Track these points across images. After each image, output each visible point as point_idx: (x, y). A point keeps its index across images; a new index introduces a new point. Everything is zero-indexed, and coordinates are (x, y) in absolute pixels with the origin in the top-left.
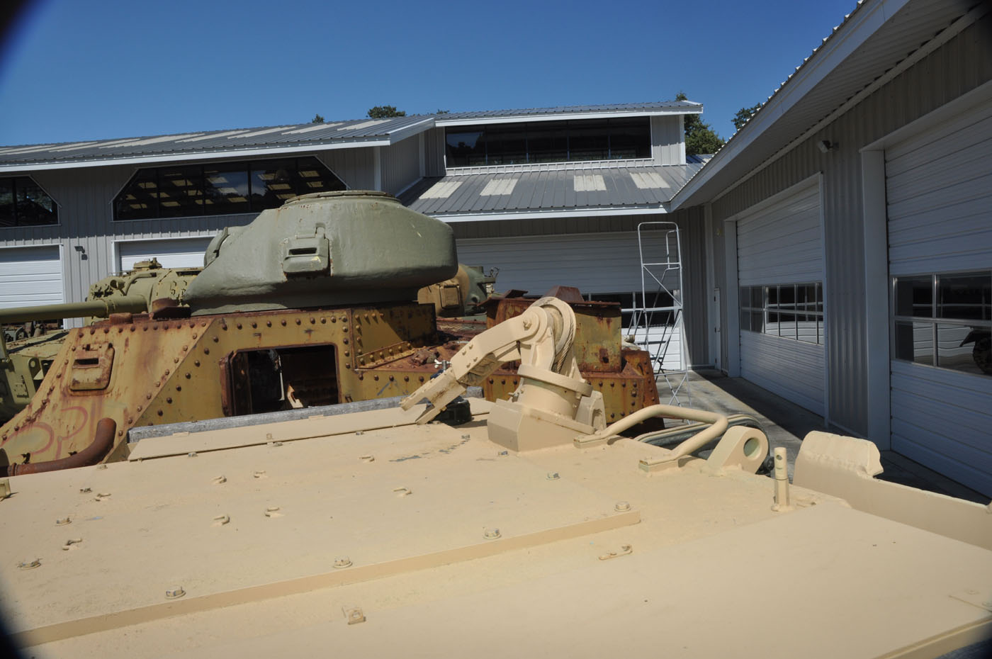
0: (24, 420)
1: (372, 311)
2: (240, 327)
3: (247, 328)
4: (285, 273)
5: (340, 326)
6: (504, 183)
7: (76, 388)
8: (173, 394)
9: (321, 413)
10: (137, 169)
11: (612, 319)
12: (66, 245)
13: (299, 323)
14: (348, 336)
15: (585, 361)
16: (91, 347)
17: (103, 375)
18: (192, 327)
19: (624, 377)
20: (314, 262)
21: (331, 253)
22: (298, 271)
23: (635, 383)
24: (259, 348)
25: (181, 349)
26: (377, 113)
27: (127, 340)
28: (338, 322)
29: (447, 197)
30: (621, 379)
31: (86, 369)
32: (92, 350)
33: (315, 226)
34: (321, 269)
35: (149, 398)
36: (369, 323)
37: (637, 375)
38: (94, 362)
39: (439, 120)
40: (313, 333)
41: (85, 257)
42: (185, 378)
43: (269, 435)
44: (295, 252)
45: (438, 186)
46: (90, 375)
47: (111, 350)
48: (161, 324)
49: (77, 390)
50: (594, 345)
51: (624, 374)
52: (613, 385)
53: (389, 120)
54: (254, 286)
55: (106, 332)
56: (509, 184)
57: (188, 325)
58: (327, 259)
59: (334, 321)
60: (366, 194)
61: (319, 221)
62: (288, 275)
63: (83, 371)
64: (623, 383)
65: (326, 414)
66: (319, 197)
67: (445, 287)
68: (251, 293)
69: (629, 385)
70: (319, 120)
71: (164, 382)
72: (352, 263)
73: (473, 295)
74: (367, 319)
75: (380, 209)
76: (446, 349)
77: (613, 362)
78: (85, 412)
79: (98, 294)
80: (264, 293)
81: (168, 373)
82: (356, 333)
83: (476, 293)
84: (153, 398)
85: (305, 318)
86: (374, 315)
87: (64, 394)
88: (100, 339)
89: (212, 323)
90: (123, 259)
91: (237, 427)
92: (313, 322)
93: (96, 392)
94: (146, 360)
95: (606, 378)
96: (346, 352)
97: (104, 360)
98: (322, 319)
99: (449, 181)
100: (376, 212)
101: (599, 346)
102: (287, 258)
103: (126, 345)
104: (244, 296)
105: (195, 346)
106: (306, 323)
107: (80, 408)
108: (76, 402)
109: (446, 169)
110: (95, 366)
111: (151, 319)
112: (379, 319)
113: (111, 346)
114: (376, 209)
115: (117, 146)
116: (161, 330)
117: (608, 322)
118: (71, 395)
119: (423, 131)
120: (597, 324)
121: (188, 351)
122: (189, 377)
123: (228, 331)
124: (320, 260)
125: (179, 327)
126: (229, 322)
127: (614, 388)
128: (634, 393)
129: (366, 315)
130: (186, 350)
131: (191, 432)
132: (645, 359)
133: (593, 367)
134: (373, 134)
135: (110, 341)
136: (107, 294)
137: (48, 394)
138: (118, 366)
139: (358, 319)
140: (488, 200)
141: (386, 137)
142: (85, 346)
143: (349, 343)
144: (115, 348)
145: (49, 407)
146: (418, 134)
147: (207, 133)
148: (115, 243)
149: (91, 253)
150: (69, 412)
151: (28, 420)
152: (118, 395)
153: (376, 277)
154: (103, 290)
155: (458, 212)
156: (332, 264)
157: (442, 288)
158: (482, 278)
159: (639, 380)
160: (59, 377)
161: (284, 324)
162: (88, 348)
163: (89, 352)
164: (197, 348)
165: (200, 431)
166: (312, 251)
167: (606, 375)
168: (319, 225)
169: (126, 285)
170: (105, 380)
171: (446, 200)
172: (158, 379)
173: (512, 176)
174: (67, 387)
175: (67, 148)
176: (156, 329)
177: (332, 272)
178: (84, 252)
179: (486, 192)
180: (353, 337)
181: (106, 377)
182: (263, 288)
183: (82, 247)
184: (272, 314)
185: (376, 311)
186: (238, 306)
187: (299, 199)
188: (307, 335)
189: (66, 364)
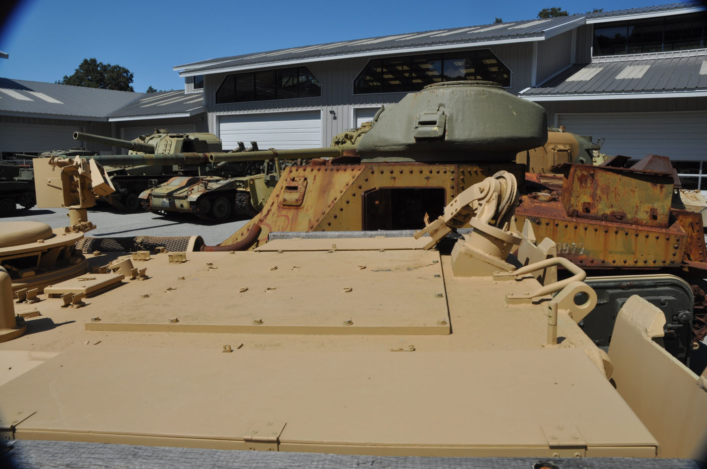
0: (258, 220)
1: (474, 167)
2: (382, 173)
3: (387, 174)
4: (415, 137)
5: (449, 176)
6: (639, 68)
7: (285, 204)
8: (338, 213)
9: (384, 235)
10: (370, 59)
11: (665, 185)
12: (324, 110)
13: (421, 172)
14: (454, 183)
15: (636, 216)
16: (295, 179)
17: (300, 197)
18: (353, 170)
19: (669, 232)
20: (435, 130)
21: (447, 125)
22: (422, 136)
23: (678, 238)
24: (393, 187)
25: (345, 184)
26: (544, 14)
27: (315, 176)
28: (448, 173)
29: (588, 80)
30: (666, 234)
31: (291, 192)
32: (296, 181)
33: (438, 105)
34: (438, 136)
35: (324, 214)
36: (471, 175)
37: (682, 232)
38: (295, 188)
39: (588, 18)
40: (430, 180)
41: (335, 118)
42: (346, 203)
43: (334, 246)
44: (423, 123)
45: (583, 71)
46: (293, 197)
47: (306, 182)
48: (335, 167)
49: (285, 205)
50: (646, 205)
51: (670, 230)
52: (657, 238)
53: (550, 20)
54: (395, 145)
55: (305, 170)
56: (642, 70)
57: (350, 168)
58: (443, 129)
59: (445, 172)
60: (477, 83)
61: (441, 102)
62: (417, 139)
63: (289, 194)
64: (667, 237)
65: (387, 236)
66: (443, 85)
67: (558, 151)
68: (393, 150)
69: (673, 240)
70: (498, 22)
71: (333, 204)
72: (461, 133)
73: (581, 158)
74: (470, 172)
75: (485, 94)
76: (530, 198)
77: (661, 219)
78: (288, 219)
79: (337, 143)
80: (401, 150)
81: (336, 199)
82: (461, 182)
83: (583, 156)
84: (325, 214)
85: (426, 169)
86: (475, 170)
87: (279, 207)
88: (300, 175)
89: (365, 168)
90: (358, 119)
91: (331, 238)
92: (431, 172)
93: (295, 207)
94: (324, 190)
95: (653, 232)
96: (452, 194)
97: (301, 188)
98: (437, 170)
99: (592, 68)
100: (482, 96)
101: (651, 206)
102: (416, 128)
103: (315, 179)
104: (389, 151)
105: (353, 183)
106: (426, 172)
107: (287, 216)
108: (284, 212)
109: (592, 57)
110: (296, 191)
111: (330, 164)
112: (479, 173)
113: (305, 179)
114: (483, 94)
115: (359, 44)
116: (335, 171)
117: (661, 188)
118: (282, 208)
119: (576, 27)
120: (652, 188)
121: (349, 185)
122: (348, 202)
123: (375, 174)
124: (438, 130)
125: (345, 170)
126: (375, 169)
127: (658, 240)
128: (676, 246)
129: (469, 170)
130: (348, 185)
131: (304, 238)
132: (697, 219)
133: (642, 222)
134: (532, 32)
135: (306, 177)
136: (343, 143)
137: (271, 206)
138: (308, 192)
139: (463, 172)
140: (621, 83)
141: (541, 34)
142: (292, 179)
143: (455, 188)
144: (308, 180)
145: (271, 214)
146: (572, 30)
147: (419, 33)
148: (354, 109)
149: (339, 115)
150: (280, 218)
151: (260, 221)
152: (307, 210)
153: (477, 143)
154: (340, 140)
155: (594, 92)
156: (447, 133)
157: (556, 151)
158: (589, 145)
159: (683, 236)
160: (277, 196)
161: (411, 172)
162: (293, 180)
163: (294, 182)
164: (354, 185)
165: (309, 238)
166: (433, 123)
167: (653, 229)
168: (441, 105)
169: (354, 137)
170: (300, 200)
171: (587, 82)
172: (330, 202)
173: (646, 62)
174: (281, 202)
175: (330, 47)
176: (332, 170)
177: (446, 138)
178: (335, 114)
179: (620, 77)
180: (458, 184)
181: (301, 198)
182: (401, 147)
183: (334, 111)
184: (404, 165)
185: (477, 167)
186: (386, 158)
187: (431, 86)
188: (426, 181)
189: (282, 188)
